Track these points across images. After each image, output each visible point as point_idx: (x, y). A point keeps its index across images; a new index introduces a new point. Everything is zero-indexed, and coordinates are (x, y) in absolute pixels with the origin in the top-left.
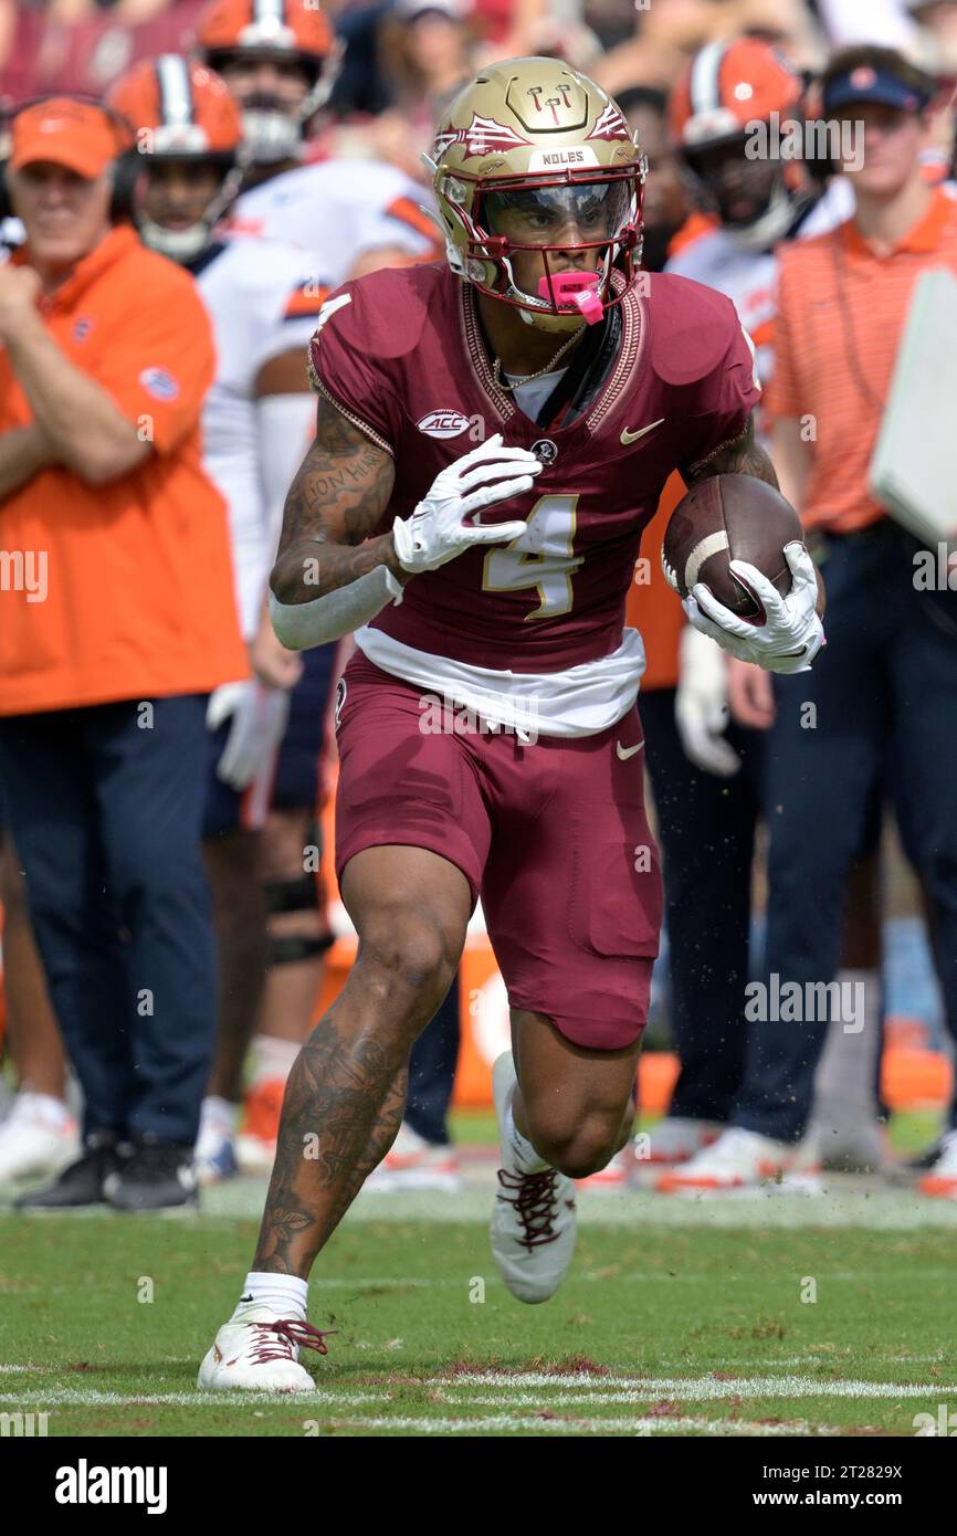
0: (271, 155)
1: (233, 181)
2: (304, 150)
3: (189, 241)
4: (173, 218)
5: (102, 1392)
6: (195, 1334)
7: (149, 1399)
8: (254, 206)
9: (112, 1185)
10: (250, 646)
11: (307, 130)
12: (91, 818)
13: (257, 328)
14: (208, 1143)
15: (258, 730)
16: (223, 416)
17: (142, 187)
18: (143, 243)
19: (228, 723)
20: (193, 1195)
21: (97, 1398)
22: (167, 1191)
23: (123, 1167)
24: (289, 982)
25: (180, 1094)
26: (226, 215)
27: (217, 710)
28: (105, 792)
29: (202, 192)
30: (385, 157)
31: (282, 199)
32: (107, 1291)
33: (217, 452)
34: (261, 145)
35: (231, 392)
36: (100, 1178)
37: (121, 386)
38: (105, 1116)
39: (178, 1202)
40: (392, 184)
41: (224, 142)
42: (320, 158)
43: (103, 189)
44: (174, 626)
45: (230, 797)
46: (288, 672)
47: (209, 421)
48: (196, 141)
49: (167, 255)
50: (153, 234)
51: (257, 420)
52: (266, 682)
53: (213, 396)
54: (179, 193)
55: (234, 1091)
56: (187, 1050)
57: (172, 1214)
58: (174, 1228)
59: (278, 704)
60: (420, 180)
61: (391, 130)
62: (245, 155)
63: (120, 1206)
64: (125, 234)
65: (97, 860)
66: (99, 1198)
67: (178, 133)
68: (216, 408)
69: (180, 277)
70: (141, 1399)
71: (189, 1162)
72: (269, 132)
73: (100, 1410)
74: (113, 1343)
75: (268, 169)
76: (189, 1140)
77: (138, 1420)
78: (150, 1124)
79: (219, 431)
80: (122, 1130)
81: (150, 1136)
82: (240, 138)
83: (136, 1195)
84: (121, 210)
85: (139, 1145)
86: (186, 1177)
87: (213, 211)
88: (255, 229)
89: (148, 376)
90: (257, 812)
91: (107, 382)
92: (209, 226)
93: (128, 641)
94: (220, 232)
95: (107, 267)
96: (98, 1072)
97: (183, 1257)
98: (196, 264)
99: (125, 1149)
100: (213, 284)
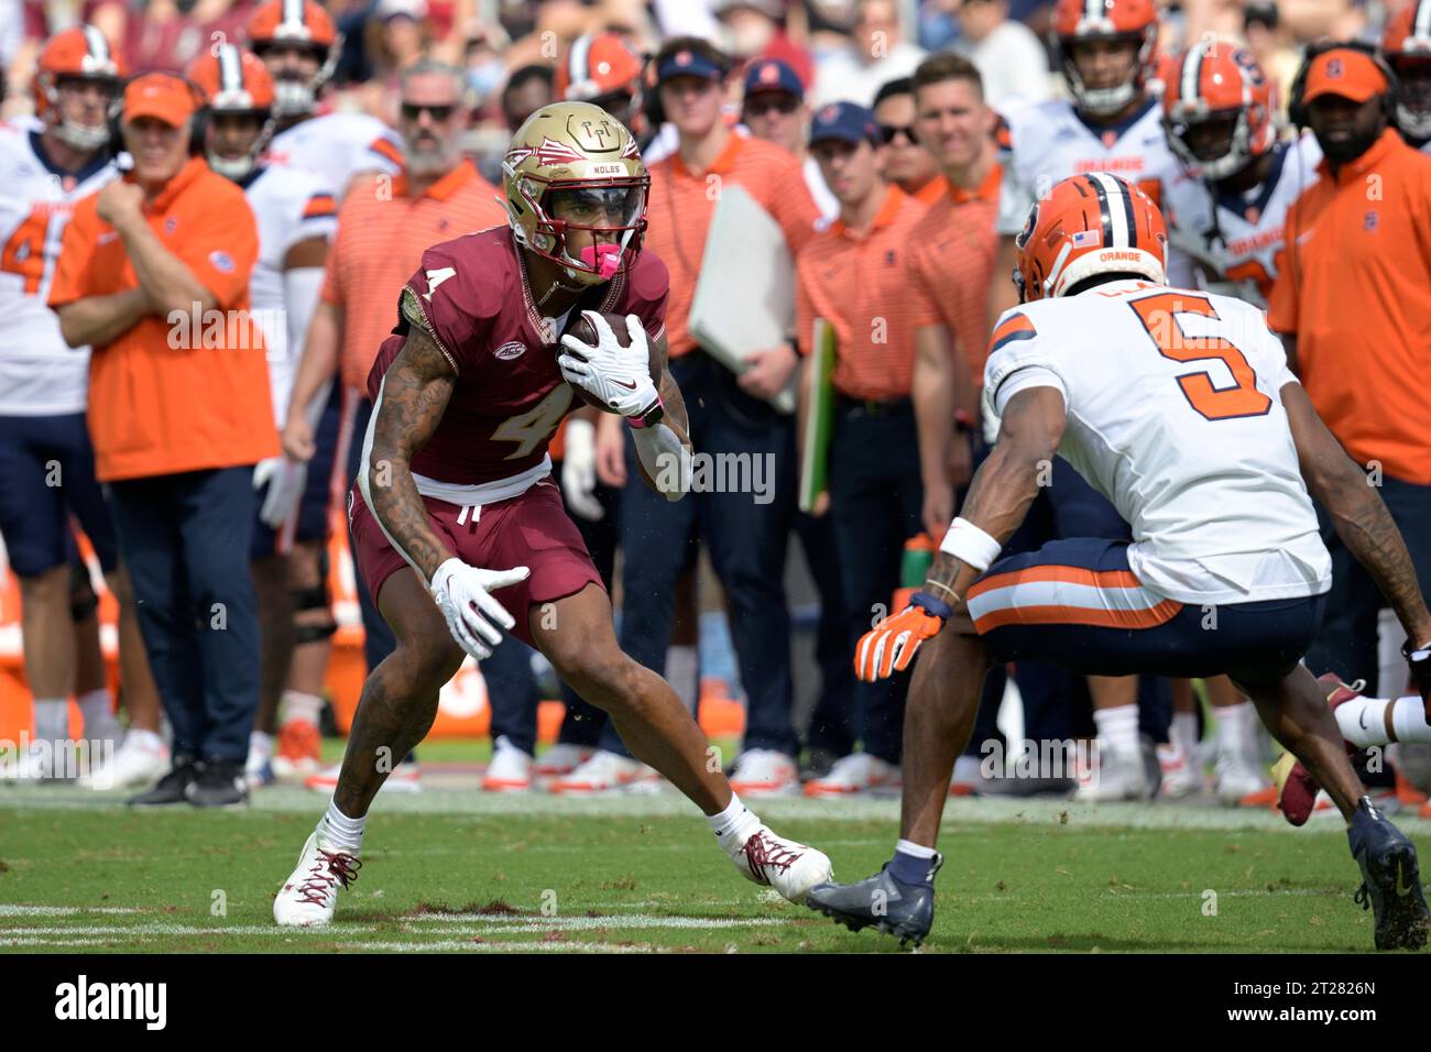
0: (294, 110)
1: (269, 127)
2: (316, 107)
3: (240, 167)
4: (229, 152)
5: (185, 926)
6: (246, 888)
7: (216, 931)
8: (283, 144)
9: (191, 789)
10: (282, 433)
11: (318, 94)
12: (177, 547)
13: (285, 225)
14: (255, 761)
15: (286, 489)
16: (264, 282)
17: (211, 133)
18: (210, 169)
19: (267, 485)
20: (244, 796)
21: (181, 930)
22: (228, 793)
23: (199, 778)
24: (307, 656)
25: (235, 729)
26: (265, 150)
27: (260, 476)
28: (187, 529)
29: (249, 134)
30: (367, 111)
31: (301, 140)
32: (188, 859)
33: (259, 305)
34: (288, 102)
35: (269, 267)
36: (183, 785)
37: (197, 263)
38: (186, 743)
39: (235, 801)
40: (374, 129)
41: (263, 101)
42: (326, 112)
43: (185, 133)
44: (232, 421)
45: (268, 534)
46: (306, 452)
47: (255, 285)
48: (245, 100)
49: (227, 176)
50: (216, 162)
51: (285, 285)
52: (292, 457)
53: (257, 270)
54: (233, 135)
55: (272, 728)
56: (241, 700)
57: (231, 808)
58: (232, 817)
59: (300, 471)
60: (392, 126)
61: (372, 93)
62: (277, 110)
63: (197, 803)
64: (199, 162)
65: (181, 575)
66: (183, 798)
67: (232, 96)
68: (259, 278)
69: (235, 190)
70: (211, 930)
71: (242, 774)
72: (293, 95)
73: (184, 937)
74: (193, 894)
75: (292, 120)
76: (242, 760)
77: (209, 944)
78: (216, 750)
79: (261, 293)
80: (198, 754)
81: (217, 757)
82: (273, 99)
83: (207, 796)
84: (197, 147)
85: (211, 764)
86: (240, 784)
87: (255, 147)
88: (283, 159)
89: (215, 256)
90: (286, 544)
91: (187, 260)
92: (253, 157)
93: (202, 431)
94: (260, 161)
95: (186, 185)
96: (182, 715)
97: (238, 837)
98: (245, 181)
99: (200, 766)
100: (256, 194)
